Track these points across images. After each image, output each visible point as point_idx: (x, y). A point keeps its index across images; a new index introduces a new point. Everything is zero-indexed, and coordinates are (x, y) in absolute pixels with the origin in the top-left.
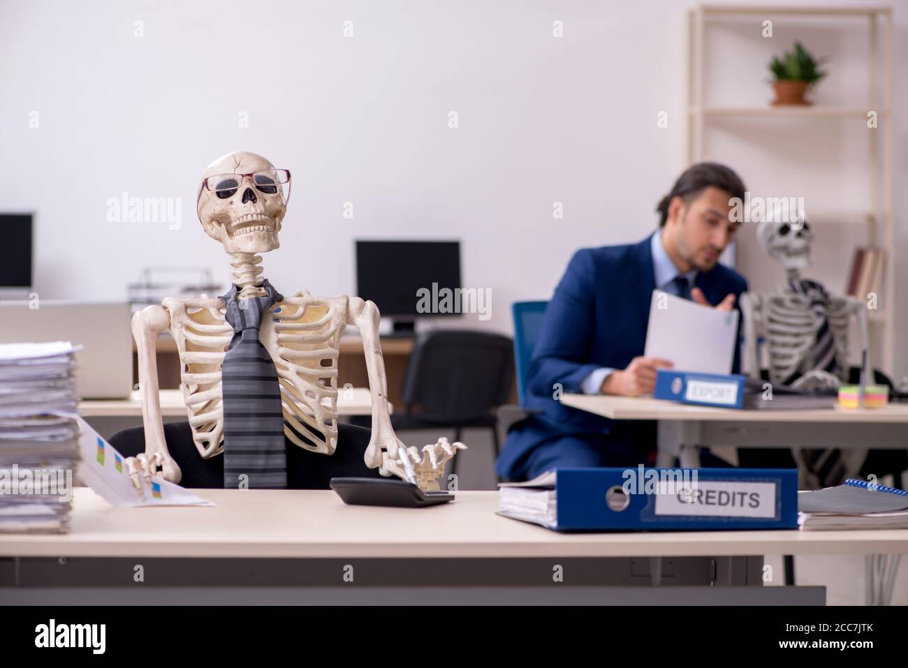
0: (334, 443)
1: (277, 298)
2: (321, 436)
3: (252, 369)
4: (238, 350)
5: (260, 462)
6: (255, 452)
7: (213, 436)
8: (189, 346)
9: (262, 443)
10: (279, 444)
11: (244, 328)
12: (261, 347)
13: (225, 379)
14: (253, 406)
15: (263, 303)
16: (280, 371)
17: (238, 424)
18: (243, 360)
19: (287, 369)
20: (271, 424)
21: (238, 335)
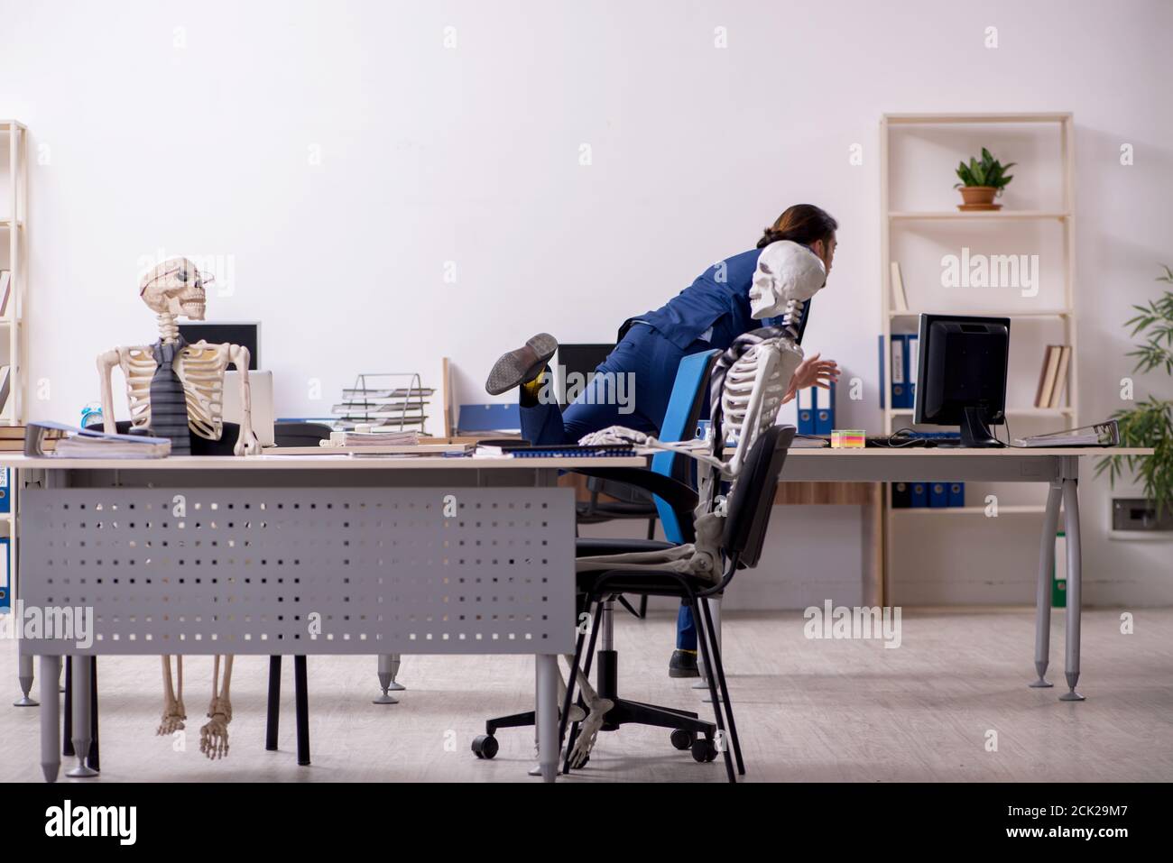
0: (220, 433)
2: (211, 429)
3: (168, 386)
4: (161, 375)
9: (175, 431)
10: (186, 432)
11: (164, 362)
12: (174, 373)
13: (152, 393)
14: (169, 408)
15: (175, 347)
16: (185, 388)
17: (160, 420)
18: (162, 381)
19: (188, 385)
20: (180, 419)
21: (160, 366)
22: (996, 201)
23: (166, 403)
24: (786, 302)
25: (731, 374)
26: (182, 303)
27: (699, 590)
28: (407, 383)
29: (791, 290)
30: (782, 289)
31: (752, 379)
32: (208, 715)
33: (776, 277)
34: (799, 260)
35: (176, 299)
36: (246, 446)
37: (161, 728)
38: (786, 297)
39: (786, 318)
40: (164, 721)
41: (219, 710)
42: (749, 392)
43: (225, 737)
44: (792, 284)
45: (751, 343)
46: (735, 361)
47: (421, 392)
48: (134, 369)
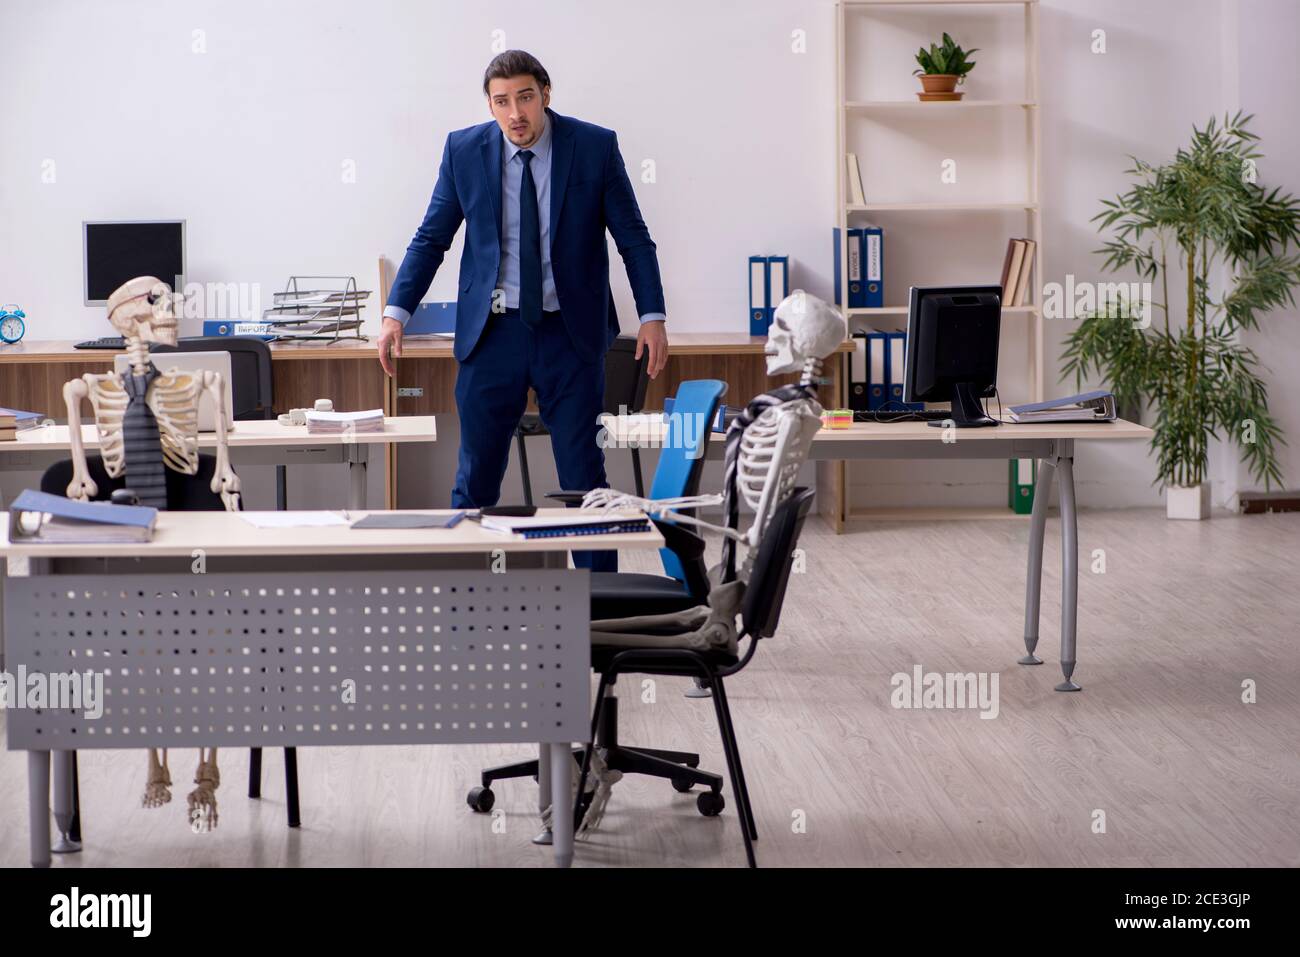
0: (196, 467)
1: (157, 374)
2: (188, 463)
3: (141, 422)
4: (134, 409)
5: (149, 481)
6: (145, 475)
7: (118, 464)
8: (101, 406)
9: (150, 469)
10: (161, 469)
11: (136, 395)
12: (147, 407)
13: (125, 428)
14: (143, 445)
15: (148, 377)
16: (159, 422)
17: (133, 458)
18: (135, 416)
19: (163, 420)
20: (155, 456)
21: (132, 400)
22: (958, 89)
23: (138, 440)
24: (804, 359)
25: (747, 436)
26: (153, 327)
27: (717, 670)
28: (341, 286)
29: (810, 349)
30: (801, 348)
31: (772, 444)
32: (196, 782)
33: (794, 334)
34: (818, 317)
35: (146, 325)
36: (224, 480)
37: (146, 797)
38: (805, 355)
39: (804, 376)
40: (149, 788)
41: (206, 776)
42: (768, 458)
43: (214, 805)
44: (811, 342)
45: (768, 404)
46: (751, 422)
47: (356, 295)
48: (104, 401)
